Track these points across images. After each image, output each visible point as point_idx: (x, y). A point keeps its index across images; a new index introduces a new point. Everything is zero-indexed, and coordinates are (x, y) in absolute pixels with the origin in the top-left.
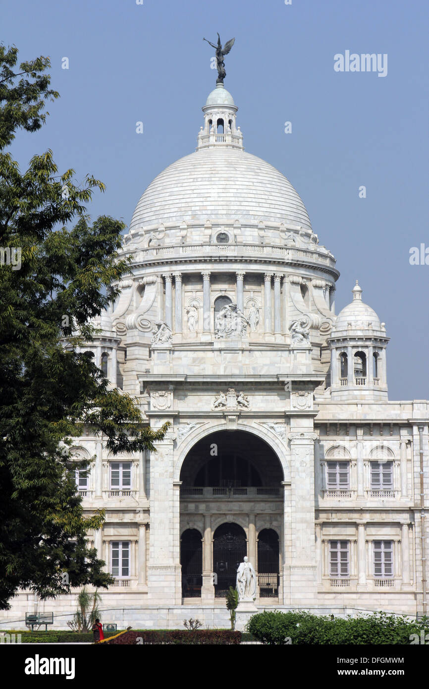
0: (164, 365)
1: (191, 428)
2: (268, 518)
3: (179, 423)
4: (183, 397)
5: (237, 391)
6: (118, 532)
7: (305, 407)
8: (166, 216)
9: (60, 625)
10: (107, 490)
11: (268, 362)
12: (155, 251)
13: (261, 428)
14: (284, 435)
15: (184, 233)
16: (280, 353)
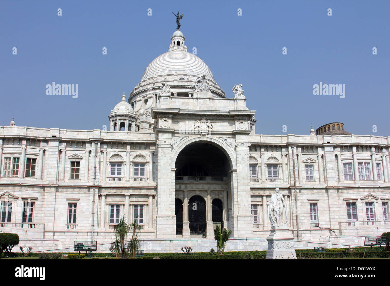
0: (167, 105)
1: (181, 139)
2: (217, 193)
3: (175, 136)
4: (177, 123)
5: (207, 120)
6: (138, 200)
7: (244, 129)
8: (157, 72)
9: (105, 250)
10: (132, 177)
11: (223, 106)
12: (153, 84)
13: (220, 140)
14: (232, 144)
15: (165, 77)
16: (229, 101)
